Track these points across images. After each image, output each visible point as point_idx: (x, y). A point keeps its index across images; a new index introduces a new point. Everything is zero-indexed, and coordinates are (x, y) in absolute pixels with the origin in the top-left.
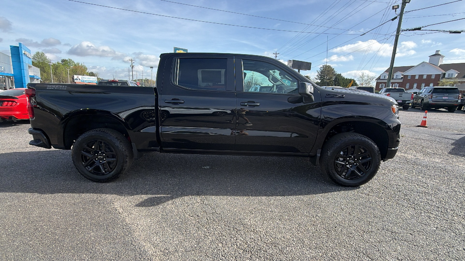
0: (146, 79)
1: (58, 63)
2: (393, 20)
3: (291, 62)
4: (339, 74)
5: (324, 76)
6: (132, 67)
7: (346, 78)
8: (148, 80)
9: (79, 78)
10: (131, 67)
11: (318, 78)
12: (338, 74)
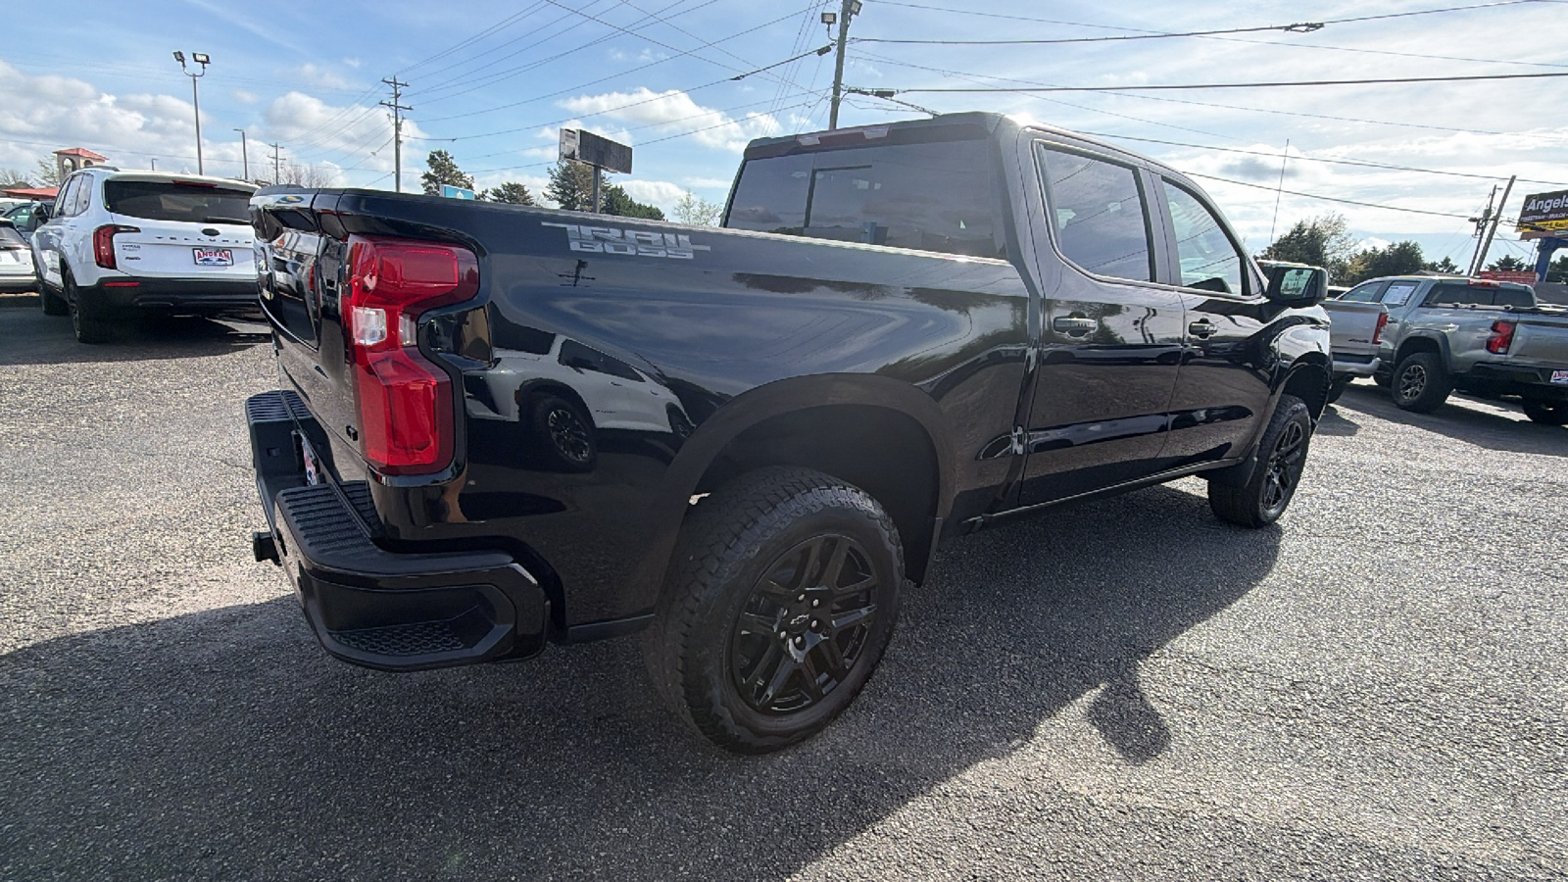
2: (821, 52)
3: (574, 138)
4: (616, 189)
5: (574, 191)
7: (636, 202)
11: (552, 195)
12: (614, 186)
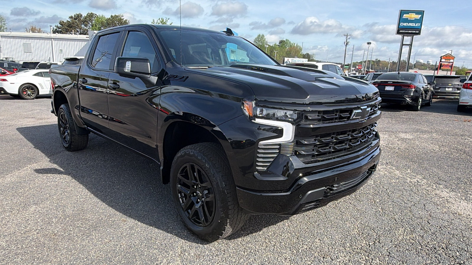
0: (377, 59)
1: (275, 45)
6: (347, 44)
8: (379, 61)
9: (289, 61)
10: (345, 44)
